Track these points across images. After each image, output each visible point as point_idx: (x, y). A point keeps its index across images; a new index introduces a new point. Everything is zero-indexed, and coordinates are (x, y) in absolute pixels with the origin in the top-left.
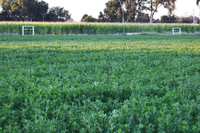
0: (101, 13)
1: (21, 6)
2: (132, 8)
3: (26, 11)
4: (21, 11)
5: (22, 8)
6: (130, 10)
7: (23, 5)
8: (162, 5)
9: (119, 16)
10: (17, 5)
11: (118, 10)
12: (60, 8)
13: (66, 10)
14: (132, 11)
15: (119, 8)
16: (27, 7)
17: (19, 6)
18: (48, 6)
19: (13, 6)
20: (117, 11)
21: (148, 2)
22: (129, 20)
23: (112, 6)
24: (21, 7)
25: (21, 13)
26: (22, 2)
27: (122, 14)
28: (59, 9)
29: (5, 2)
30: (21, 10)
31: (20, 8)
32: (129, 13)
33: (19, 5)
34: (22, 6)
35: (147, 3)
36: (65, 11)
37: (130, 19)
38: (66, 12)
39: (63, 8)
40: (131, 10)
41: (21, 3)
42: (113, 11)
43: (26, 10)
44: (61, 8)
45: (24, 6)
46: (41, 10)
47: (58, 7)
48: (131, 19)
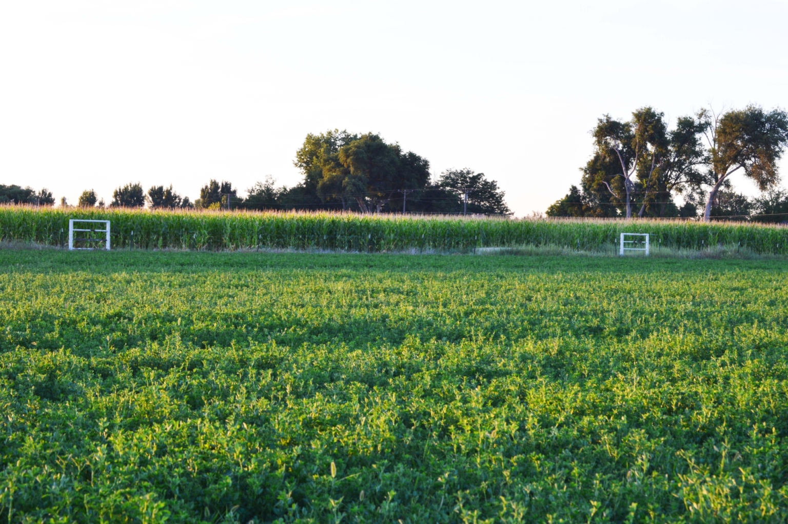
0: (574, 189)
1: (349, 167)
2: (653, 174)
3: (360, 183)
4: (347, 183)
5: (352, 172)
6: (646, 182)
7: (353, 165)
8: (738, 168)
9: (615, 199)
10: (338, 165)
11: (613, 180)
12: (471, 176)
13: (488, 181)
14: (652, 186)
15: (617, 177)
16: (364, 170)
17: (342, 168)
18: (428, 168)
19: (328, 167)
20: (609, 185)
21: (705, 159)
22: (644, 211)
23: (598, 170)
24: (349, 172)
25: (348, 188)
26: (351, 157)
27: (626, 195)
28: (470, 178)
29: (314, 157)
30: (347, 179)
31: (346, 172)
32: (644, 190)
33: (343, 166)
34: (352, 169)
35: (700, 163)
36: (486, 183)
37: (646, 210)
38: (490, 187)
39: (479, 175)
40: (650, 181)
41: (349, 160)
42: (598, 184)
43: (360, 179)
44: (475, 174)
45: (356, 169)
46: (406, 181)
47: (465, 171)
48: (649, 208)
